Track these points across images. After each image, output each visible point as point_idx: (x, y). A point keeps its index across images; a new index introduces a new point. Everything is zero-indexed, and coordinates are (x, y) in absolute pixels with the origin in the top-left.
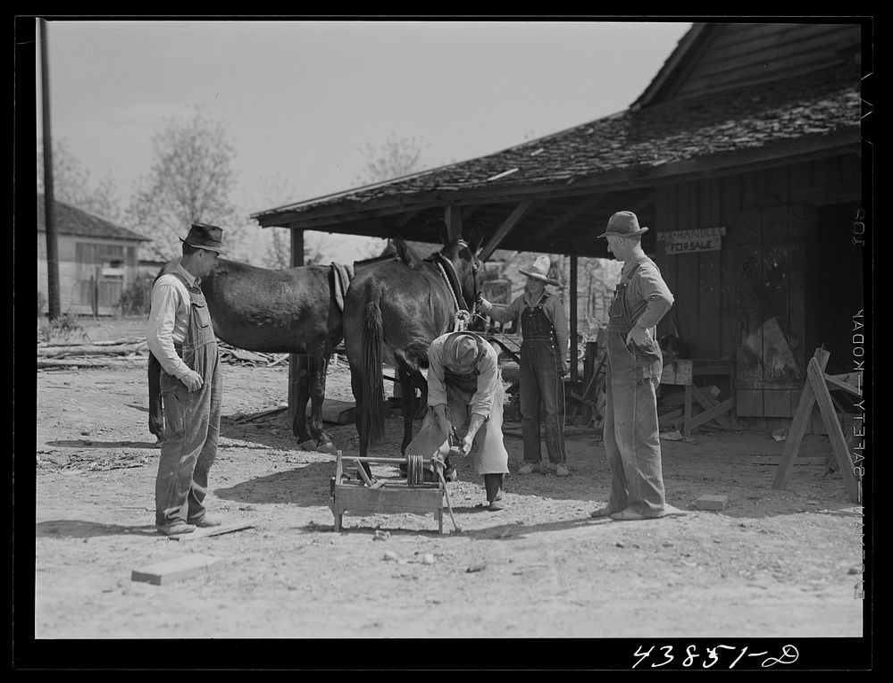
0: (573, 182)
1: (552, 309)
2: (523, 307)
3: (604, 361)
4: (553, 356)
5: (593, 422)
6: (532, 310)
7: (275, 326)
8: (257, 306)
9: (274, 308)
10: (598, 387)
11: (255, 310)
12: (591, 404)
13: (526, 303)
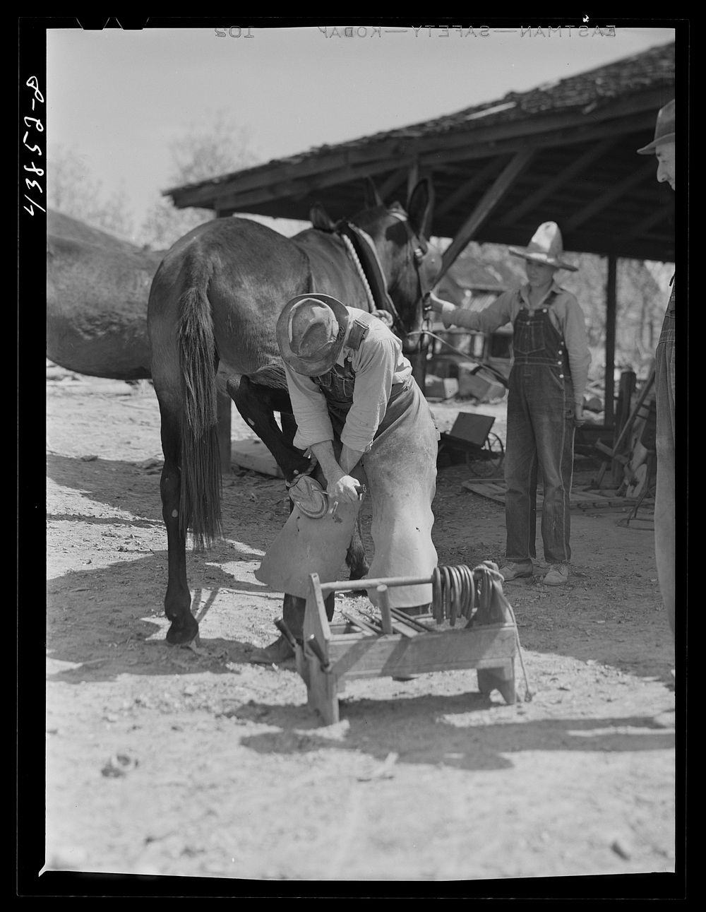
0: (593, 111)
1: (562, 314)
2: (517, 308)
3: (643, 399)
4: (560, 391)
5: (626, 486)
6: (531, 314)
7: (126, 336)
8: (96, 306)
9: (124, 310)
10: (634, 438)
11: (92, 312)
12: (624, 460)
13: (522, 301)
